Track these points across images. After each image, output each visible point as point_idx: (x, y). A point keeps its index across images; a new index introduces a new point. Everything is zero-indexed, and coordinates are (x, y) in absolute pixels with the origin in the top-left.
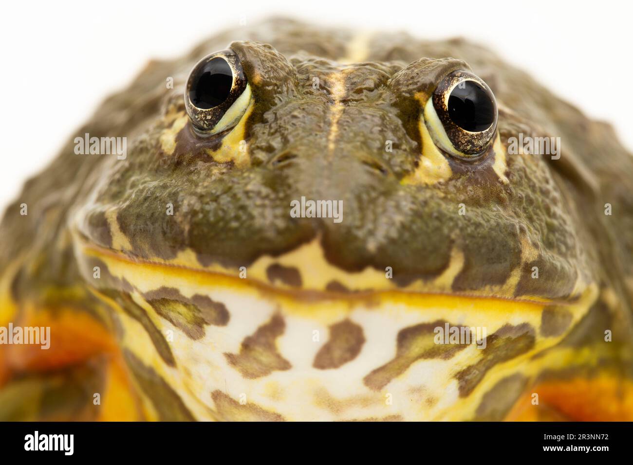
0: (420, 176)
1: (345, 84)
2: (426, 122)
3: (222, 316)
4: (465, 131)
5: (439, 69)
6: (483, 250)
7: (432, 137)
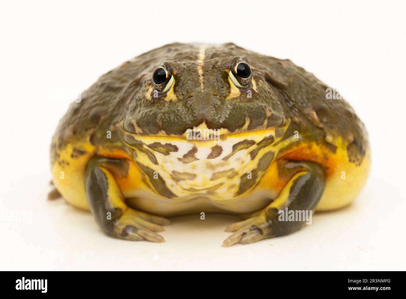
0: (231, 96)
1: (202, 69)
2: (230, 78)
3: (176, 149)
4: (243, 79)
5: (232, 61)
6: (255, 116)
7: (233, 83)
